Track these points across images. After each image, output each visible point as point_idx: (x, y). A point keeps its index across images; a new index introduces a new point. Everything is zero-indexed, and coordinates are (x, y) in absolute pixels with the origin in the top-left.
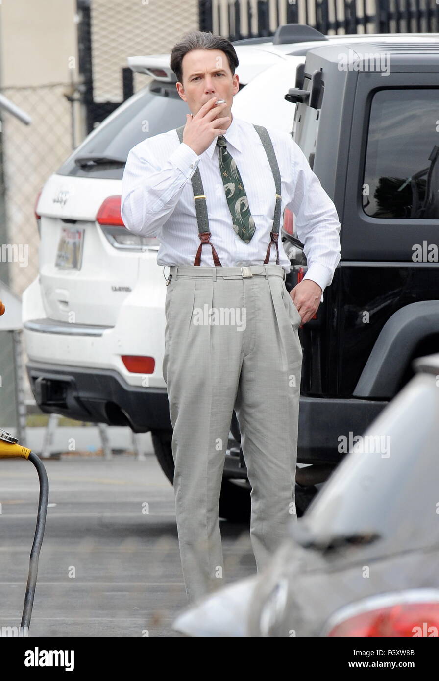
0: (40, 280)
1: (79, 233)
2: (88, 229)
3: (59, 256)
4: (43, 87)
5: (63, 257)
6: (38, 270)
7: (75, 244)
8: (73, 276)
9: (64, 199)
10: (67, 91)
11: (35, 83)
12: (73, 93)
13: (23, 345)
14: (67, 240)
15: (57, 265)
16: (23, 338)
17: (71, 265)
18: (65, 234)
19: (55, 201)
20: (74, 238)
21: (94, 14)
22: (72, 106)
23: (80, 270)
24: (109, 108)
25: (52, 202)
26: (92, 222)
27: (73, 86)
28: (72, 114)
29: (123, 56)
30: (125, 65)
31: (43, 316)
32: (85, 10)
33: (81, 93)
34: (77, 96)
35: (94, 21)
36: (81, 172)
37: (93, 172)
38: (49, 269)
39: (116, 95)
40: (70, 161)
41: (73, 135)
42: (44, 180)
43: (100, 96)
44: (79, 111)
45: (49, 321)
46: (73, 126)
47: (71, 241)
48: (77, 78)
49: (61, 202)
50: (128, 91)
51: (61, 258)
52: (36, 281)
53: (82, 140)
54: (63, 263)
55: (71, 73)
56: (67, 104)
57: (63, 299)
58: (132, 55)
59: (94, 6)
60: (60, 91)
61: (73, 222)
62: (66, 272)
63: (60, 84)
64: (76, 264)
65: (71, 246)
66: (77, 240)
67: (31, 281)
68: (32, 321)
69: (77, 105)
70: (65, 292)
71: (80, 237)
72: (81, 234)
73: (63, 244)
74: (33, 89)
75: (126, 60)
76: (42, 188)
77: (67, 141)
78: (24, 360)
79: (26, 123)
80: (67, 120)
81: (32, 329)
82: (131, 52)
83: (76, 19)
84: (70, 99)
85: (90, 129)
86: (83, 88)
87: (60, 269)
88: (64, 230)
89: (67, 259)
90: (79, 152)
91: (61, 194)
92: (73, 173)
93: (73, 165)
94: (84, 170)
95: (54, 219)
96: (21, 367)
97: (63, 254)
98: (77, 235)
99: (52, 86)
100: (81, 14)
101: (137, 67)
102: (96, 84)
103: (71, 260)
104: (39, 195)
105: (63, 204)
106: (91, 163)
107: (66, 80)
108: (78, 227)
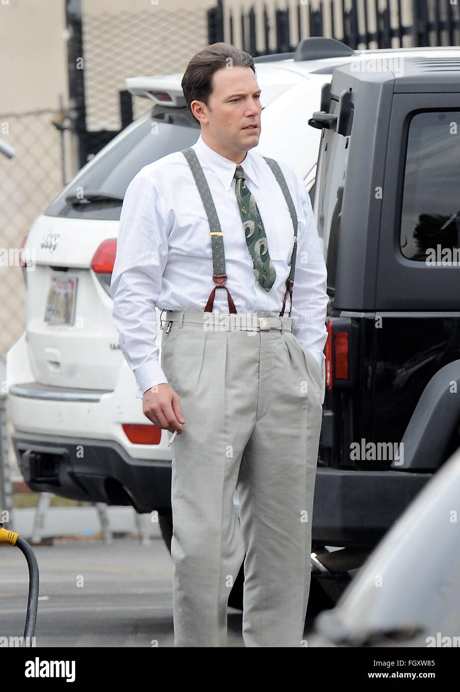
0: (27, 339)
1: (71, 282)
2: (82, 276)
3: (49, 310)
4: (29, 114)
5: (54, 311)
6: (24, 326)
7: (66, 295)
8: (63, 332)
9: (54, 244)
10: (57, 118)
11: (19, 110)
12: (63, 121)
13: (8, 413)
14: (58, 290)
15: (47, 319)
16: (7, 405)
17: (62, 319)
18: (55, 284)
19: (43, 246)
20: (66, 288)
21: (86, 29)
22: (62, 136)
23: (73, 325)
24: (105, 137)
25: (40, 247)
26: (87, 270)
27: (62, 111)
28: (62, 145)
29: (120, 77)
30: (122, 87)
31: (31, 379)
32: (75, 23)
33: (72, 120)
34: (67, 123)
35: (86, 38)
36: (73, 212)
37: (87, 211)
38: (37, 325)
39: (113, 122)
40: (60, 199)
41: (63, 169)
42: (31, 221)
43: (94, 124)
44: (70, 141)
45: (38, 385)
46: (63, 158)
47: (62, 292)
48: (68, 103)
49: (50, 248)
50: (127, 117)
51: (51, 312)
52: (23, 338)
53: (74, 175)
54: (53, 318)
55: (61, 98)
56: (56, 133)
57: (54, 360)
58: (132, 76)
59: (86, 20)
60: (48, 118)
61: (65, 269)
62: (57, 327)
63: (48, 111)
64: (68, 319)
65: (62, 297)
66: (69, 290)
67: (16, 339)
68: (18, 386)
69: (67, 134)
70: (56, 352)
71: (72, 287)
72: (74, 284)
73: (53, 295)
74: (17, 116)
75: (123, 82)
76: (28, 231)
77: (57, 175)
78: (10, 431)
79: (9, 156)
80: (56, 152)
81: (19, 395)
82: (129, 72)
83: (66, 34)
84: (60, 128)
85: (83, 162)
86: (74, 115)
87: (50, 324)
88: (54, 280)
89: (58, 312)
90: (70, 189)
91: (49, 238)
92: (63, 214)
93: (63, 203)
94: (76, 210)
95: (41, 266)
96: (5, 438)
97: (53, 306)
98: (69, 285)
99: (39, 113)
100: (71, 28)
101: (136, 90)
102: (90, 110)
103: (62, 313)
104: (25, 239)
105: (52, 248)
106: (85, 201)
107: (55, 106)
108: (70, 275)
